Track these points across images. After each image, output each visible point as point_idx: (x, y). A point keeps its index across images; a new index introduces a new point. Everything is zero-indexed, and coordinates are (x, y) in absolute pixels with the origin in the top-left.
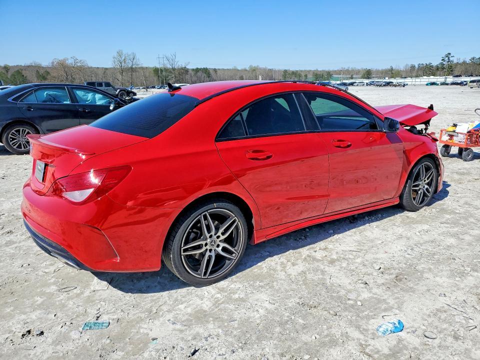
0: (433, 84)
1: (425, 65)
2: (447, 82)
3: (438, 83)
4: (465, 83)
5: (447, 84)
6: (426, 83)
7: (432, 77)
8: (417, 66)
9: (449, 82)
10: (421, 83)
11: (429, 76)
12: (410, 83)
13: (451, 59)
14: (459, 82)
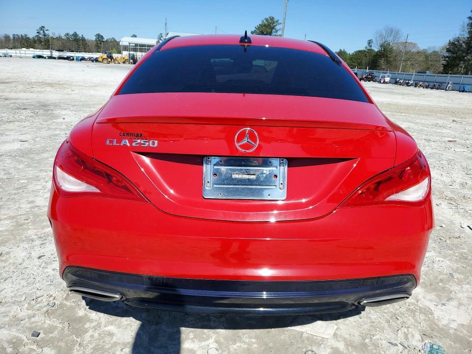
0: (40, 57)
1: (20, 36)
2: (53, 56)
3: (45, 56)
4: (72, 58)
5: (54, 58)
6: (32, 55)
7: (31, 49)
8: (11, 37)
9: (56, 56)
10: (27, 55)
11: (29, 48)
12: (15, 55)
13: (47, 32)
14: (65, 57)
